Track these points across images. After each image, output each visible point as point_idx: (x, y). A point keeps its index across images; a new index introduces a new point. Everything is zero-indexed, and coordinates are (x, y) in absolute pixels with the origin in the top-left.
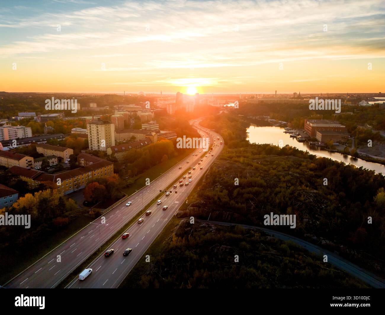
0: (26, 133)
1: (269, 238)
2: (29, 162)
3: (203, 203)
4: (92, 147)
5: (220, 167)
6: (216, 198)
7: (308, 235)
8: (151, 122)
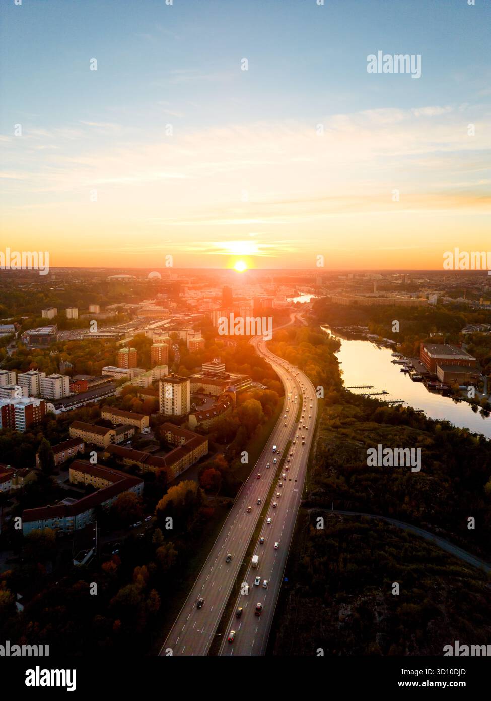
0: (64, 383)
1: (391, 527)
2: (112, 436)
3: (323, 492)
4: (163, 410)
5: (329, 445)
6: (335, 486)
7: (424, 523)
8: (214, 360)
